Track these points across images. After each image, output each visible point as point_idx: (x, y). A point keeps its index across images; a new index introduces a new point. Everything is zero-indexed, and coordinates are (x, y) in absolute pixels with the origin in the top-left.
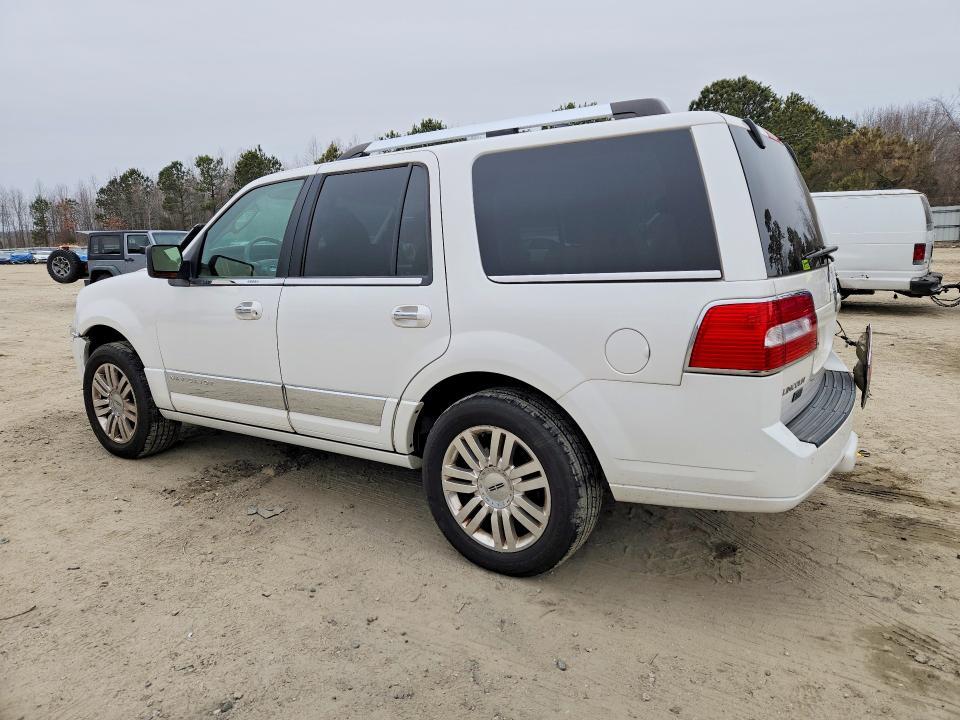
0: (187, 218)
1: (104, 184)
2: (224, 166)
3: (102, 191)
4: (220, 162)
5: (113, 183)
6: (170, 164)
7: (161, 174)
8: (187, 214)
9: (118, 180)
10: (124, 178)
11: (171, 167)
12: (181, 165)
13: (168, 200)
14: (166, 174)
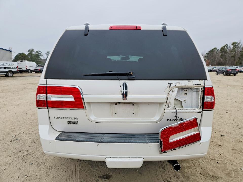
0: (226, 60)
1: (207, 52)
2: (241, 44)
3: (206, 54)
4: (239, 43)
5: (209, 51)
6: (224, 45)
7: (221, 48)
8: (226, 59)
9: (211, 51)
10: (212, 50)
11: (224, 46)
12: (227, 45)
13: (222, 55)
14: (223, 48)
